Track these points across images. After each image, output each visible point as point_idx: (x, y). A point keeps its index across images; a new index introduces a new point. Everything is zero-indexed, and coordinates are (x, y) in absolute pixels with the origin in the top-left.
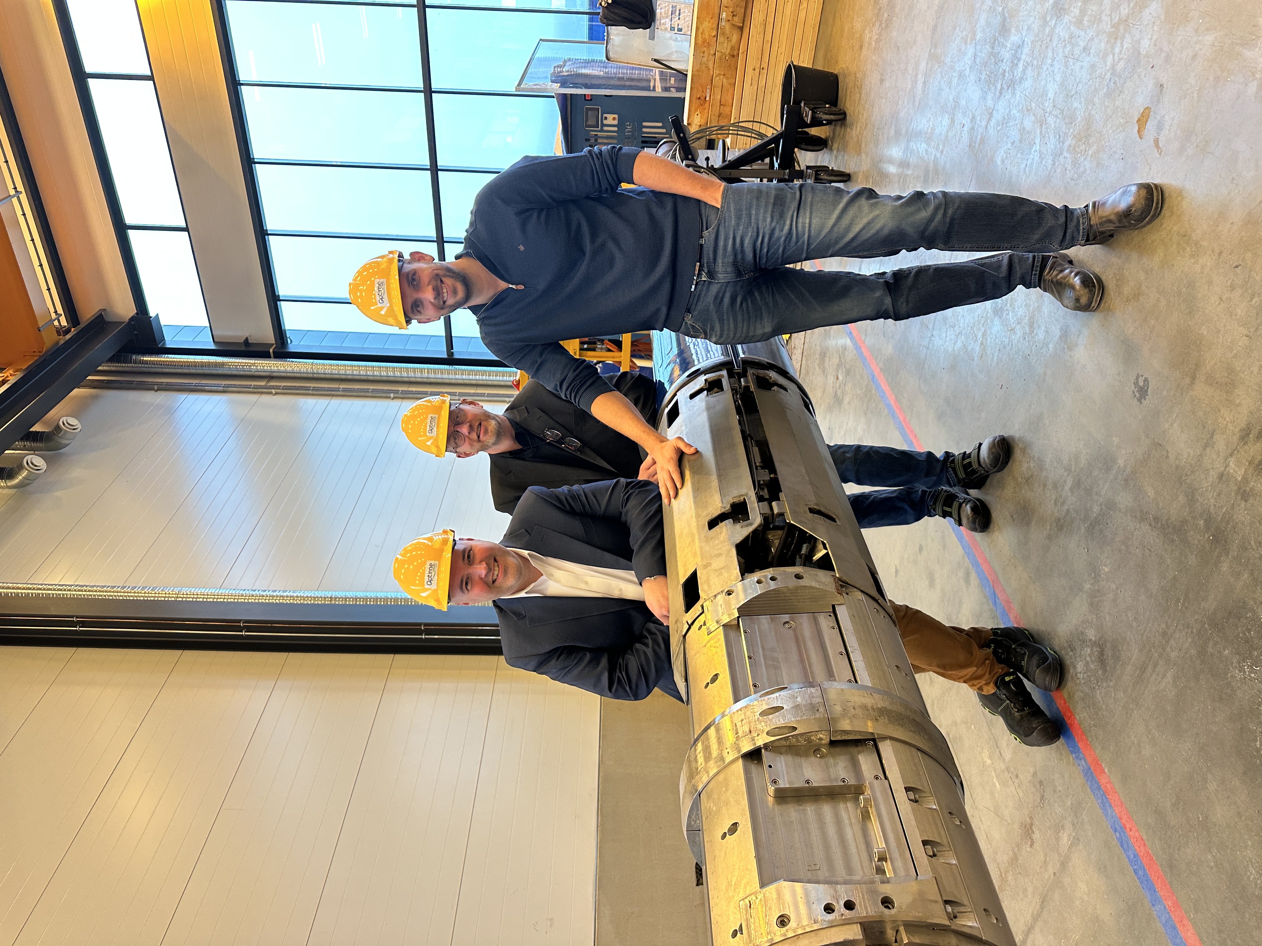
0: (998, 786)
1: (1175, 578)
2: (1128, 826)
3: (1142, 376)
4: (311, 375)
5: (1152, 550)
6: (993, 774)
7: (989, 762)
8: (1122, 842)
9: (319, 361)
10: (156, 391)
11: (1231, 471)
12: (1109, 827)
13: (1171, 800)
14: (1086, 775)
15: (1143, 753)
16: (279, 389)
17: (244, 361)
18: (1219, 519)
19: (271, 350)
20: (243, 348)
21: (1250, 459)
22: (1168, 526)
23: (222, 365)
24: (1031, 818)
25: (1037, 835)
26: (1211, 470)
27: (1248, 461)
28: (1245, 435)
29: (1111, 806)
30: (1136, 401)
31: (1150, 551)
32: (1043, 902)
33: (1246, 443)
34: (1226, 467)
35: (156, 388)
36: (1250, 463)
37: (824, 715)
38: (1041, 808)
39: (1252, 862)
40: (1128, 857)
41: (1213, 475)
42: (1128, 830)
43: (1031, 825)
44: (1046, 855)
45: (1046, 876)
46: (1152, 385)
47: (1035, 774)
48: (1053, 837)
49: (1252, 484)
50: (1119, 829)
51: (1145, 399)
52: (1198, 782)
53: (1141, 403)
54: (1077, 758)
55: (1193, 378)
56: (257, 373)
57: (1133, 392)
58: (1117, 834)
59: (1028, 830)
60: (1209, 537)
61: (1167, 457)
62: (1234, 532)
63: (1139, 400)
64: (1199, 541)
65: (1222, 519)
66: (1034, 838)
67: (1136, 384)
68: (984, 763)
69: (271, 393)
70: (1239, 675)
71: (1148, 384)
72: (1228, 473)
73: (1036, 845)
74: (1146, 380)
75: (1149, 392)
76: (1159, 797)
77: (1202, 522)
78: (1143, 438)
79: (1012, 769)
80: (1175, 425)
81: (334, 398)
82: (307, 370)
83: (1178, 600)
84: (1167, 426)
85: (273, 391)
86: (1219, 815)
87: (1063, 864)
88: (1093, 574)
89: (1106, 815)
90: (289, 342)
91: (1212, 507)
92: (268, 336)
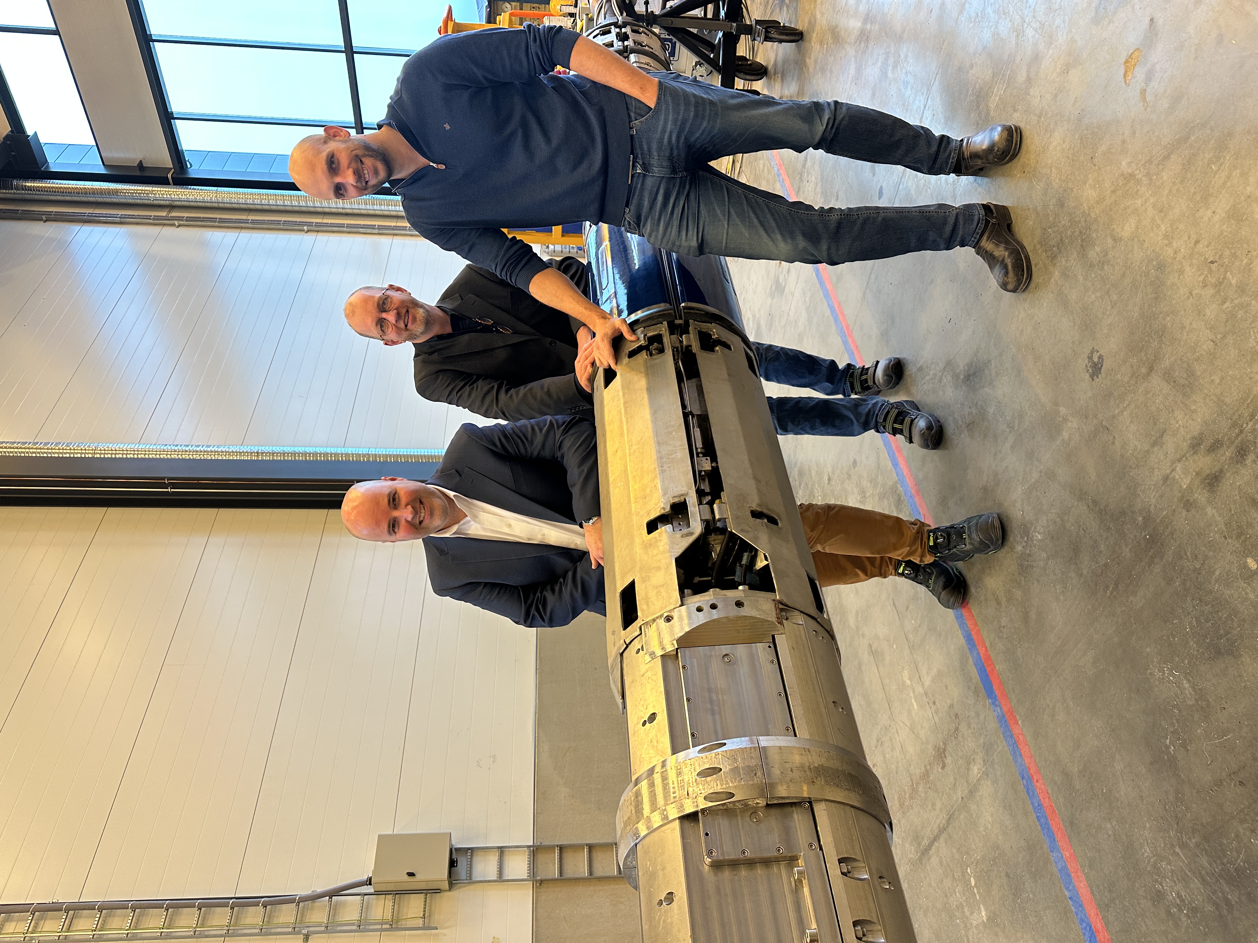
0: (916, 707)
1: (1106, 565)
2: (1035, 778)
3: (1098, 352)
4: (216, 205)
5: (1087, 531)
6: (912, 695)
7: (908, 682)
8: (1028, 789)
9: (223, 189)
10: (45, 221)
11: (1177, 477)
12: (1018, 773)
13: (1078, 767)
14: (1000, 721)
15: (1057, 717)
16: (182, 220)
17: (140, 188)
18: (1158, 520)
19: (169, 176)
20: (138, 173)
21: (1197, 470)
22: (1106, 513)
23: (116, 192)
24: (945, 744)
25: (949, 760)
26: (1156, 470)
27: (1195, 471)
28: (1196, 445)
29: (1021, 755)
30: (1087, 376)
31: (1085, 531)
32: (950, 818)
33: (1195, 453)
34: (1172, 471)
35: (44, 218)
36: (1198, 474)
37: (761, 781)
38: (955, 738)
39: (1147, 842)
40: (1033, 804)
41: (1158, 475)
42: (1035, 781)
43: (945, 750)
44: (955, 779)
45: (955, 798)
46: (1107, 365)
47: (951, 706)
48: (964, 767)
49: (1196, 495)
50: (1026, 777)
51: (1098, 377)
52: (1106, 758)
53: (1093, 380)
54: (993, 704)
55: (1151, 369)
56: (156, 202)
57: (1086, 366)
58: (1024, 781)
59: (941, 754)
60: (1145, 536)
61: (1113, 443)
62: (1172, 538)
63: (1092, 377)
64: (1135, 536)
65: (1161, 521)
66: (946, 761)
67: (1090, 358)
68: (904, 683)
69: (173, 225)
70: (1158, 675)
71: (1103, 361)
72: (1174, 479)
73: (948, 769)
74: (1101, 357)
75: (1103, 370)
76: (1068, 760)
77: (1141, 518)
78: (1091, 416)
79: (930, 696)
80: (1125, 413)
81: (242, 231)
82: (211, 199)
83: (1107, 587)
84: (1117, 411)
85: (176, 223)
86: (1122, 793)
87: (972, 792)
88: (1026, 538)
89: (1016, 762)
90: (189, 166)
91: (1152, 507)
92: (165, 159)
